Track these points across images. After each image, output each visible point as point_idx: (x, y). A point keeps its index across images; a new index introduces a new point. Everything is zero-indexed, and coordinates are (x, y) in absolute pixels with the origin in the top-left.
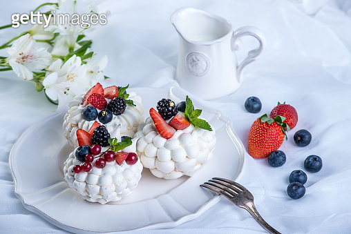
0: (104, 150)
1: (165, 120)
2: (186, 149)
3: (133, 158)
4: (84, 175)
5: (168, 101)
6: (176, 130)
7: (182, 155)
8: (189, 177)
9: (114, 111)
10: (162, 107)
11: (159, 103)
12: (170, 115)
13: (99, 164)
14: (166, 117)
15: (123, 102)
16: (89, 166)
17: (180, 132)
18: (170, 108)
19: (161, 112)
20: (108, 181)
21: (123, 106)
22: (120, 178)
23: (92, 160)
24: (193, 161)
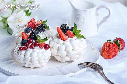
0: (34, 41)
2: (73, 46)
3: (48, 46)
4: (23, 52)
5: (66, 25)
6: (69, 37)
7: (70, 48)
10: (63, 27)
11: (61, 26)
12: (66, 31)
13: (31, 47)
15: (44, 26)
16: (26, 47)
18: (66, 28)
19: (62, 29)
20: (35, 55)
22: (41, 55)
23: (28, 45)
24: (75, 52)
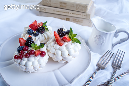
0: (30, 49)
1: (60, 37)
4: (19, 60)
6: (65, 42)
8: (68, 62)
9: (40, 32)
11: (58, 30)
12: (62, 35)
13: (26, 56)
14: (61, 36)
15: (44, 28)
17: (66, 43)
18: (63, 32)
19: (59, 34)
21: (43, 30)
22: (36, 63)
24: (71, 57)
